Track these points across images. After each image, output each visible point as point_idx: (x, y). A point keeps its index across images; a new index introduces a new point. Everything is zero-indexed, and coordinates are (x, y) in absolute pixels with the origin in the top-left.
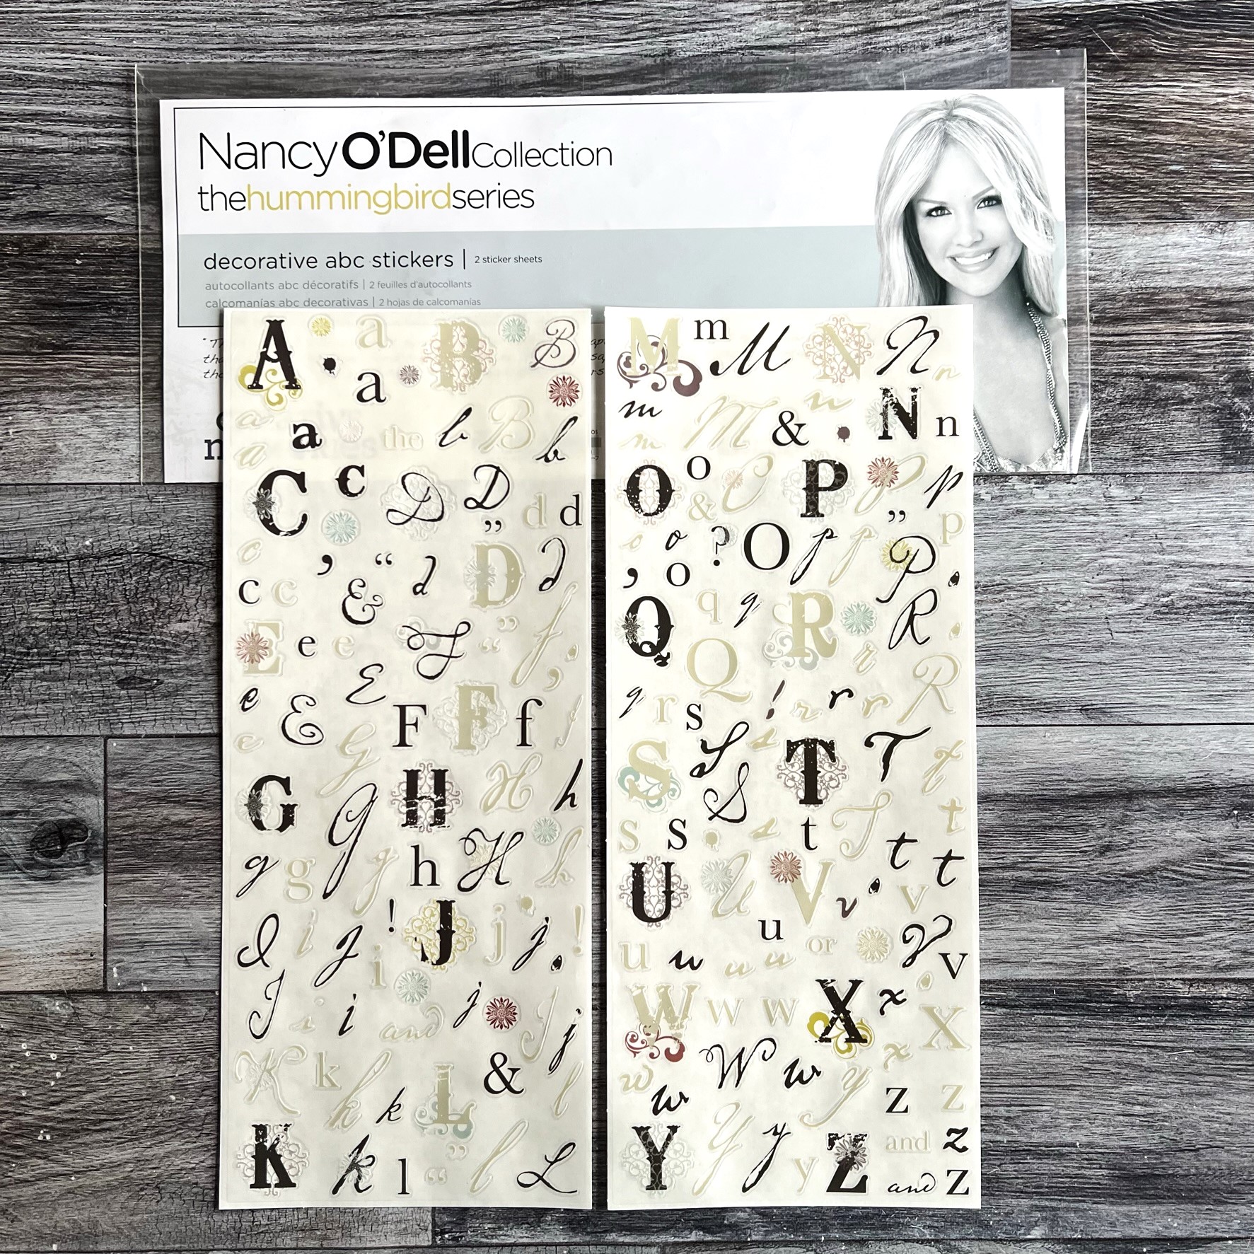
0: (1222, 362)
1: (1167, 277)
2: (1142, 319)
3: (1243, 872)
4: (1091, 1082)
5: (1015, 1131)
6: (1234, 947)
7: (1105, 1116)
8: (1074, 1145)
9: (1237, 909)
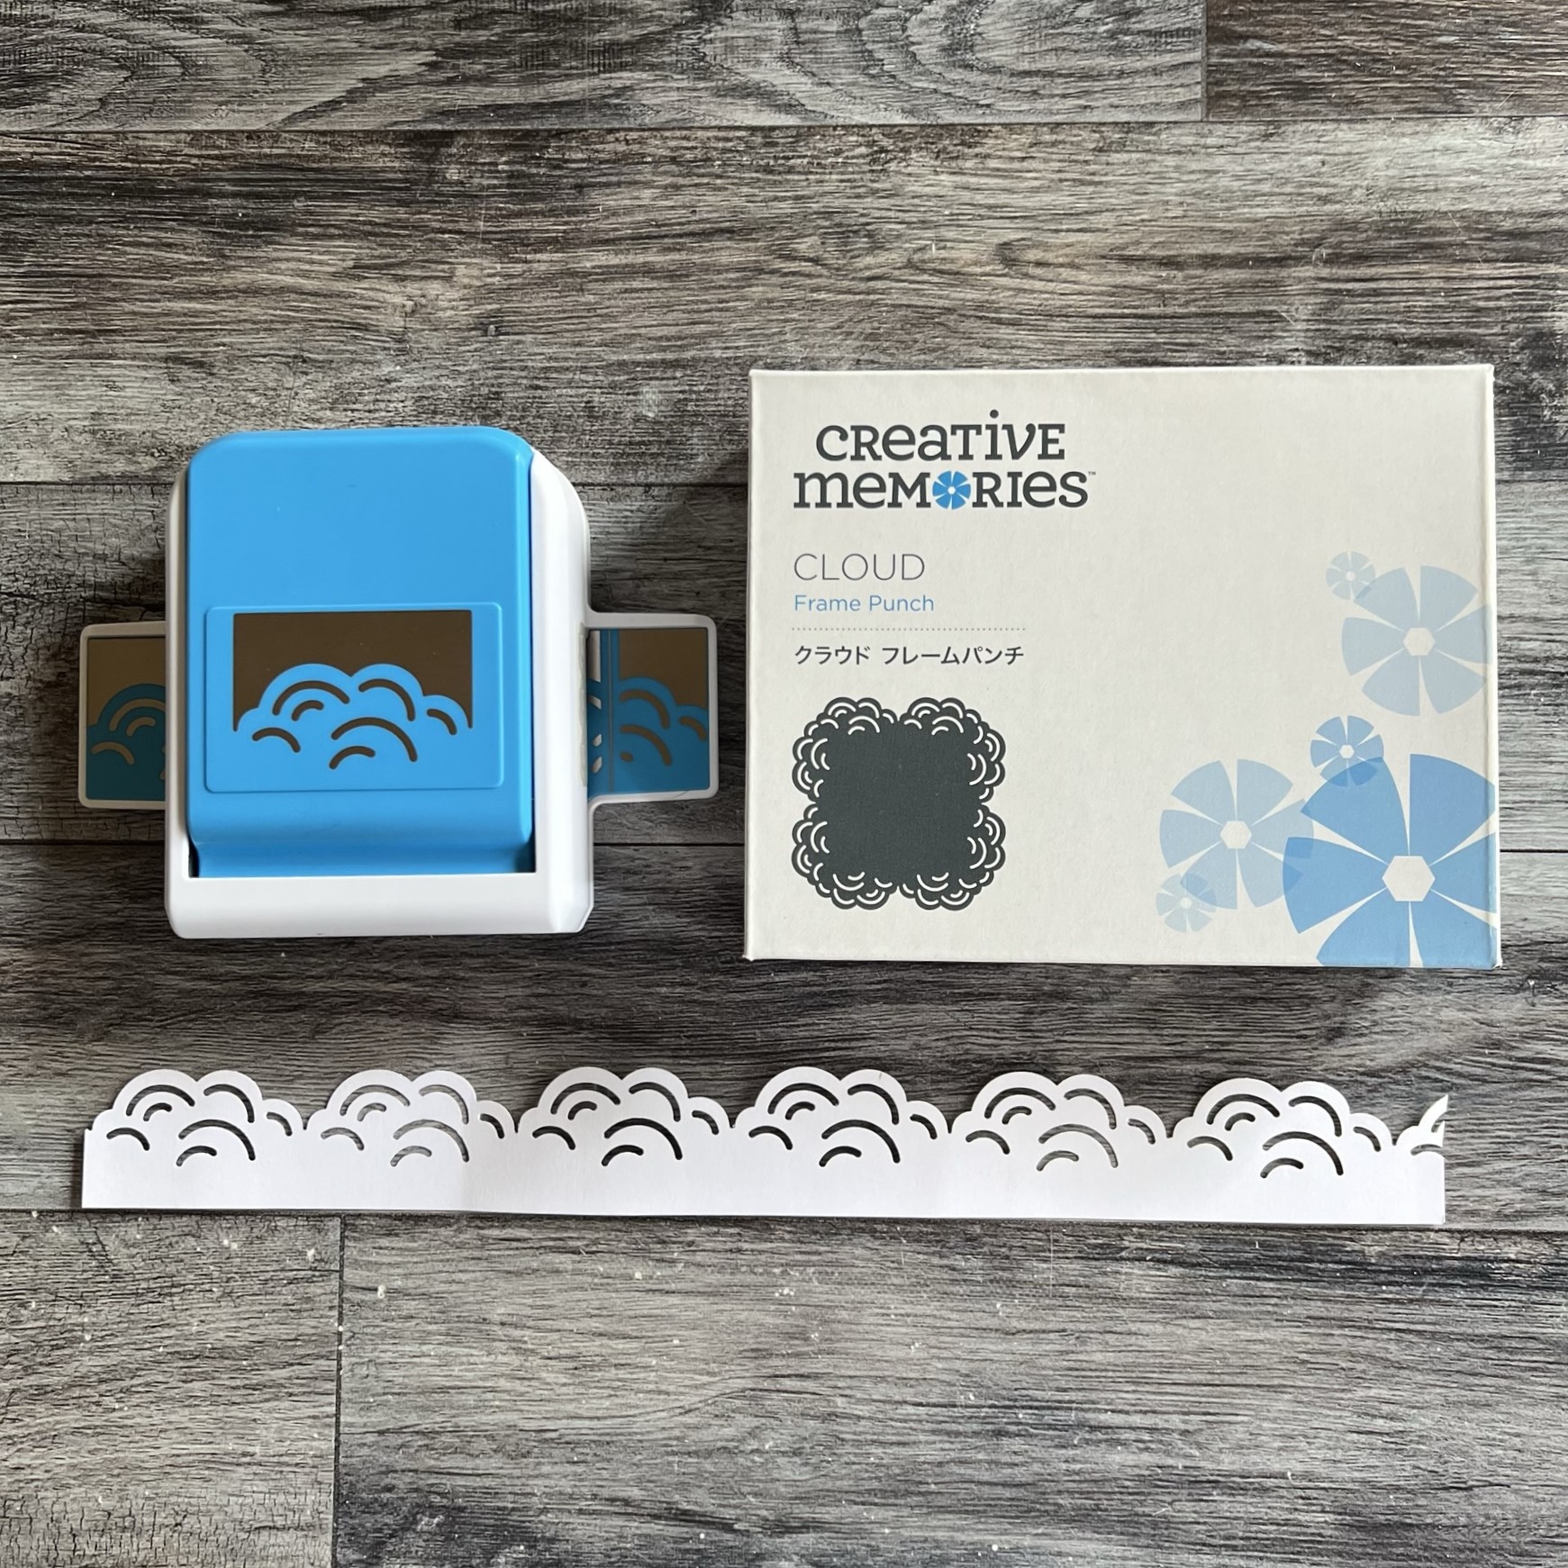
0: (1514, 320)
1: (1434, 195)
2: (1397, 256)
3: (1541, 1071)
4: (1309, 1381)
5: (1197, 1454)
6: (1528, 1184)
7: (1330, 1433)
8: (1284, 1476)
9: (1531, 1127)
